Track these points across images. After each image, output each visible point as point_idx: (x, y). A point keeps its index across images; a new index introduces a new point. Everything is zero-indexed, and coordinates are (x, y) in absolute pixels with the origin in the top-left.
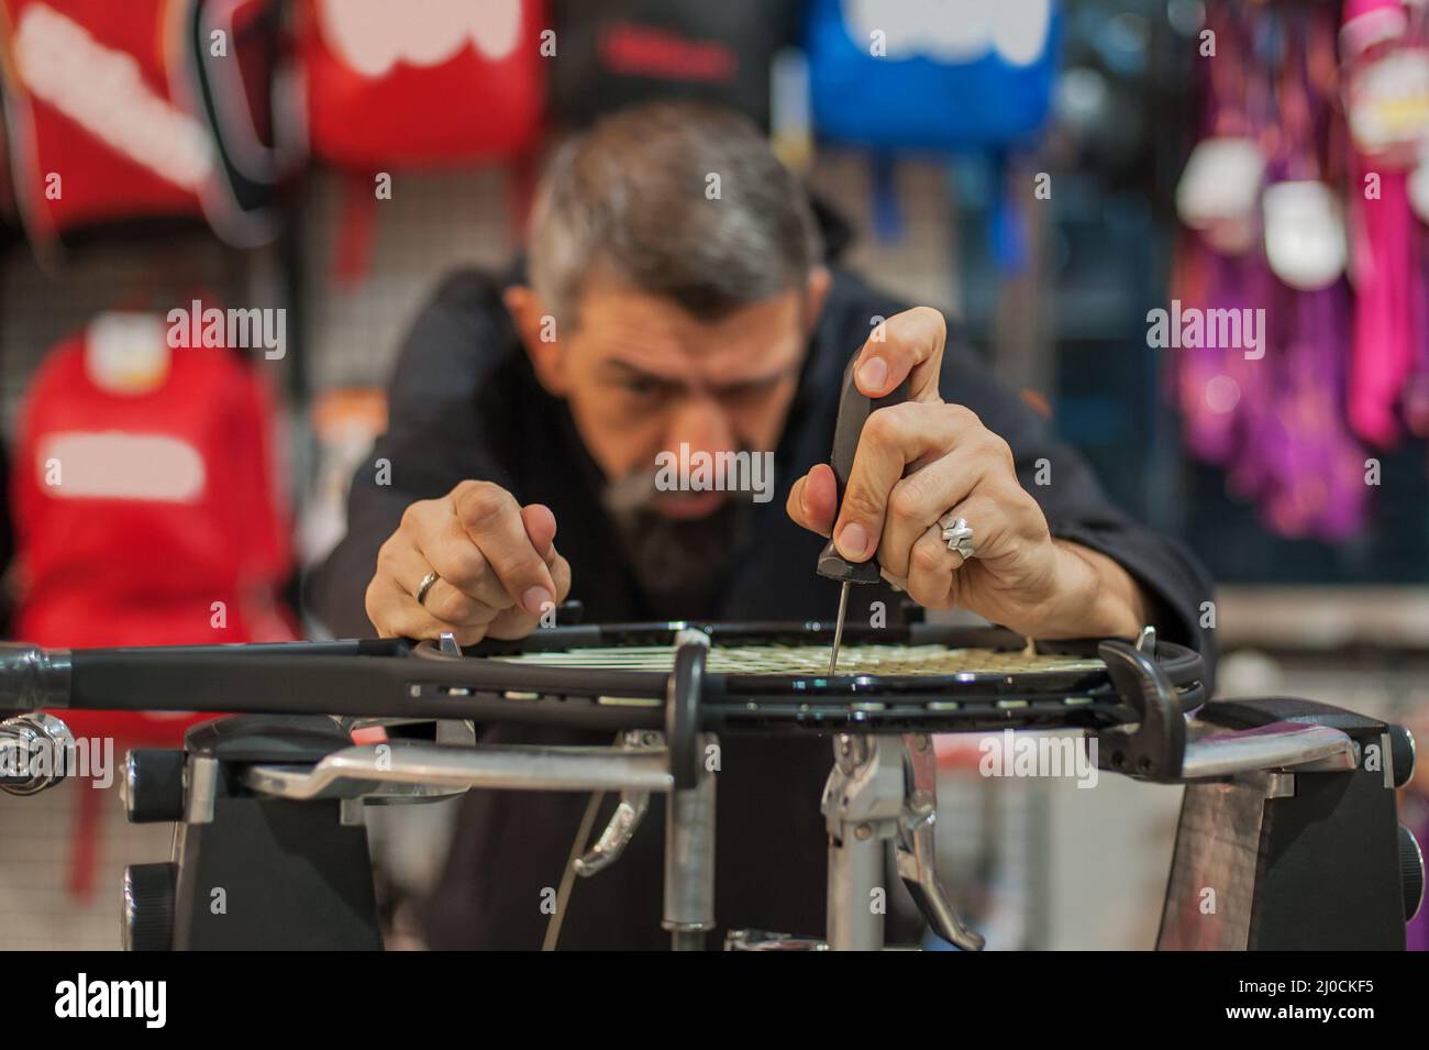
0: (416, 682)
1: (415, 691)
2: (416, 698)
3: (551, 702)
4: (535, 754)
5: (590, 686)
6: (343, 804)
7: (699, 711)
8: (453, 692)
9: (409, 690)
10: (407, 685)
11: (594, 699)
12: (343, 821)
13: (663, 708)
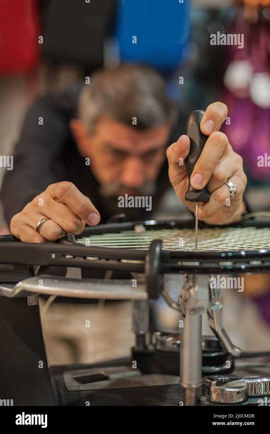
0: (53, 252)
1: (53, 256)
2: (53, 259)
3: (103, 261)
4: (96, 282)
5: (118, 255)
6: (28, 298)
7: (159, 266)
8: (68, 256)
9: (51, 256)
10: (51, 253)
11: (119, 260)
12: (28, 304)
13: (144, 265)
